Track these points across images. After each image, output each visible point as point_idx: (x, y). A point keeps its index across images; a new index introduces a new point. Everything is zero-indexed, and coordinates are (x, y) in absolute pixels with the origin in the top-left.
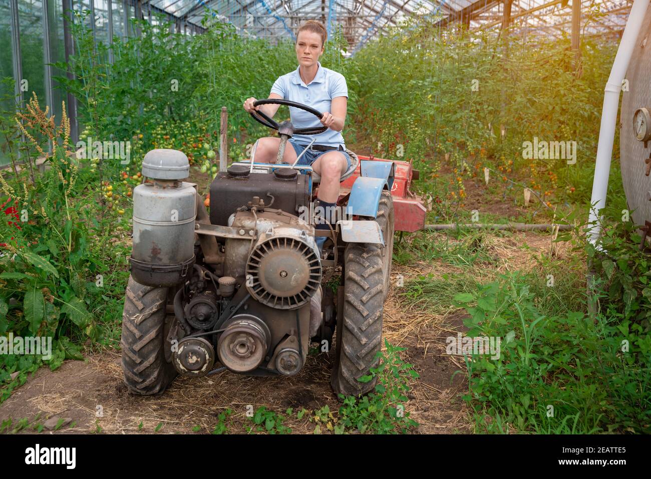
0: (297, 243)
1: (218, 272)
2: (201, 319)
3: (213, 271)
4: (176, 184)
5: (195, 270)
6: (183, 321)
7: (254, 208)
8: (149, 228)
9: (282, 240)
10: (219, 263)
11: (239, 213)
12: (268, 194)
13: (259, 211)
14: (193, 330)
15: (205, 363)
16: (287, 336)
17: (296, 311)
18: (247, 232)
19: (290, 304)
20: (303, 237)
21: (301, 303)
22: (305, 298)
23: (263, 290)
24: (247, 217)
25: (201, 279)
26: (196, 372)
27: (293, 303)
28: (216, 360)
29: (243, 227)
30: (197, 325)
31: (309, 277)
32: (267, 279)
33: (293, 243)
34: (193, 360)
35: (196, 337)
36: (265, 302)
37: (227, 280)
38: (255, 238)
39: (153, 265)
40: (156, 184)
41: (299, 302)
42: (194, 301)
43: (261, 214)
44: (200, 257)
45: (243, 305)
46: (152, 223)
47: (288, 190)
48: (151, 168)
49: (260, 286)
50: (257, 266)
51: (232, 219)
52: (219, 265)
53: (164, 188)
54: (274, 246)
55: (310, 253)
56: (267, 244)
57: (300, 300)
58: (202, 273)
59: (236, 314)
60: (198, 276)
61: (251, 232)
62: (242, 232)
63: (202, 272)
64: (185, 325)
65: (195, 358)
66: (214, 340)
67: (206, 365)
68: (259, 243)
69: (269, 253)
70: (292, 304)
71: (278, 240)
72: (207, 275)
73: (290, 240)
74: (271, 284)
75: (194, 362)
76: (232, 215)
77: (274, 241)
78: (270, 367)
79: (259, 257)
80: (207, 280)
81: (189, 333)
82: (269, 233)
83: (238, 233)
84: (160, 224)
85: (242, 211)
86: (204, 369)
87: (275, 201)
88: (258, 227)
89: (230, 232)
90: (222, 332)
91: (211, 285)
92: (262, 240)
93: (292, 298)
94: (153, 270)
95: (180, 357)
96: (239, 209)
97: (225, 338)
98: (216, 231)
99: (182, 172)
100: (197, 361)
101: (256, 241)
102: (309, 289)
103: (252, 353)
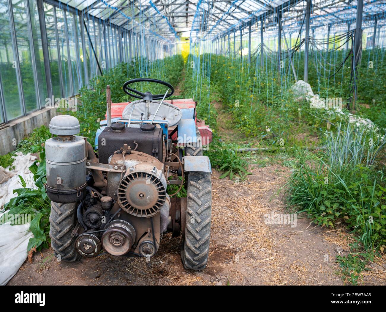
0: (149, 175)
1: (103, 192)
2: (92, 222)
3: (100, 191)
4: (71, 138)
5: (88, 192)
6: (82, 223)
7: (124, 152)
8: (55, 167)
9: (139, 174)
10: (104, 187)
11: (115, 155)
12: (134, 143)
13: (128, 153)
14: (89, 228)
15: (95, 247)
16: (146, 233)
17: (151, 218)
18: (119, 168)
19: (146, 213)
20: (154, 171)
21: (154, 214)
22: (156, 210)
23: (129, 205)
24: (119, 158)
25: (92, 197)
26: (92, 254)
27: (149, 213)
28: (101, 248)
29: (117, 164)
30: (91, 225)
31: (158, 197)
32: (131, 198)
33: (147, 175)
34: (87, 247)
35: (89, 234)
36: (131, 213)
37: (106, 199)
38: (124, 171)
39: (59, 190)
40: (59, 138)
41: (152, 212)
42: (89, 210)
43: (128, 156)
44: (91, 183)
45: (118, 214)
46: (56, 164)
47: (147, 139)
48: (54, 128)
49: (127, 203)
50: (125, 190)
51: (110, 159)
52: (104, 188)
53: (64, 141)
55: (158, 182)
56: (130, 176)
57: (153, 212)
58: (93, 194)
59: (113, 219)
60: (90, 195)
61: (122, 168)
62: (116, 167)
63: (92, 193)
64: (84, 225)
66: (100, 236)
67: (96, 249)
68: (126, 175)
69: (135, 180)
70: (148, 214)
71: (137, 174)
72: (96, 194)
73: (144, 174)
74: (134, 202)
75: (88, 248)
76: (111, 156)
77: (135, 174)
78: (136, 252)
79: (126, 184)
80: (95, 198)
81: (86, 230)
82: (132, 169)
83: (114, 168)
84: (61, 164)
85: (117, 153)
86: (96, 251)
87: (138, 146)
88: (126, 165)
89: (109, 168)
90: (104, 231)
91: (97, 200)
92: (128, 173)
93: (147, 210)
94: (59, 193)
95: (80, 248)
97: (106, 234)
98: (101, 167)
99: (72, 130)
100: (90, 248)
101: (124, 173)
102: (160, 203)
103: (123, 244)
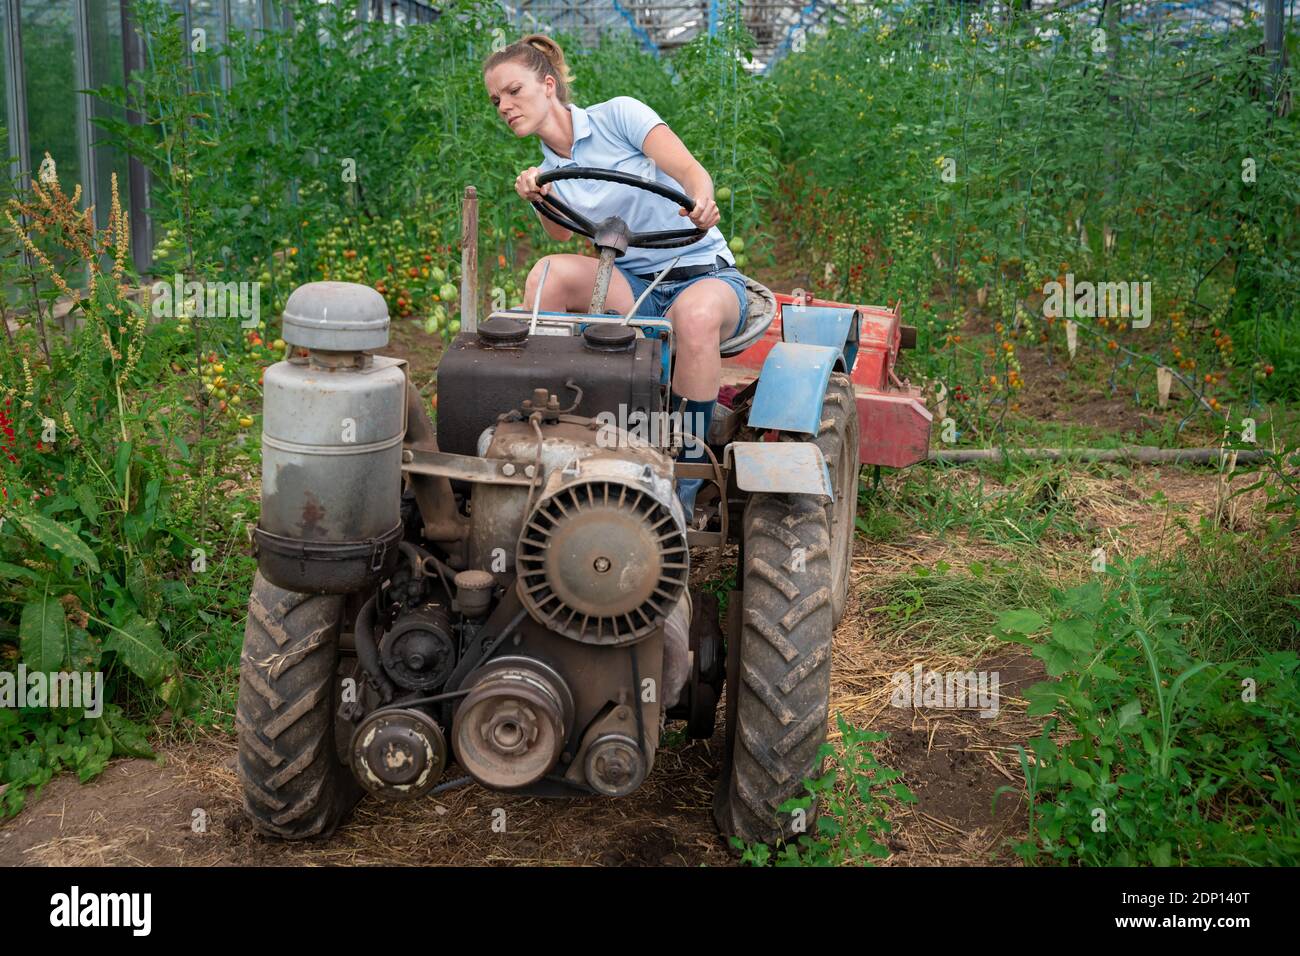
0: (632, 493)
1: (455, 560)
2: (416, 666)
3: (443, 556)
4: (358, 360)
5: (404, 556)
6: (375, 671)
7: (537, 415)
8: (297, 461)
9: (598, 487)
10: (459, 540)
11: (501, 426)
12: (569, 384)
13: (549, 421)
14: (399, 692)
15: (424, 767)
16: (610, 705)
17: (631, 649)
18: (520, 469)
19: (616, 631)
20: (646, 479)
21: (643, 632)
22: (652, 619)
23: (556, 602)
24: (520, 436)
25: (416, 575)
26: (405, 788)
27: (625, 630)
28: (450, 761)
29: (511, 458)
30: (406, 681)
31: (659, 571)
32: (563, 574)
33: (623, 495)
34: (397, 759)
35: (405, 708)
36: (560, 629)
37: (472, 579)
38: (538, 482)
39: (306, 544)
40: (315, 361)
41: (638, 627)
42: (399, 626)
43: (551, 429)
44: (413, 525)
45: (511, 636)
46: (303, 449)
47: (612, 373)
48: (302, 326)
49: (550, 592)
50: (543, 546)
51: (486, 439)
52: (458, 544)
53: (333, 370)
54: (580, 500)
55: (662, 516)
56: (564, 496)
57: (640, 624)
58: (419, 563)
59: (494, 654)
60: (410, 570)
61: (530, 470)
62: (509, 468)
63: (419, 560)
64: (379, 681)
65: (401, 757)
66: (444, 714)
67: (426, 773)
68: (546, 495)
69: (570, 517)
70: (620, 633)
71: (589, 488)
72: (429, 567)
73: (616, 488)
74: (573, 588)
75: (399, 764)
76: (488, 431)
77: (581, 489)
78: (573, 776)
79: (547, 525)
80: (430, 578)
81: (388, 698)
82: (570, 472)
83: (500, 471)
84: (322, 450)
85: (510, 421)
86: (422, 780)
87: (583, 398)
88: (545, 459)
89: (481, 469)
90: (464, 696)
91: (440, 589)
92: (553, 487)
93: (621, 619)
94: (307, 555)
95: (367, 753)
96: (502, 417)
97: (470, 711)
98: (451, 467)
99: (375, 333)
100: (406, 763)
101: (539, 489)
102: (661, 599)
103: (531, 745)
